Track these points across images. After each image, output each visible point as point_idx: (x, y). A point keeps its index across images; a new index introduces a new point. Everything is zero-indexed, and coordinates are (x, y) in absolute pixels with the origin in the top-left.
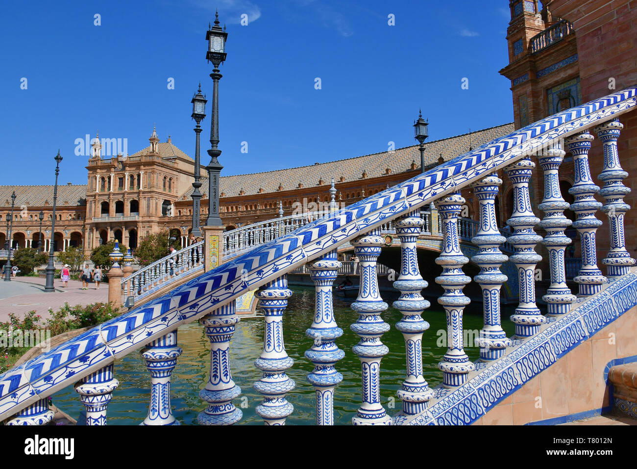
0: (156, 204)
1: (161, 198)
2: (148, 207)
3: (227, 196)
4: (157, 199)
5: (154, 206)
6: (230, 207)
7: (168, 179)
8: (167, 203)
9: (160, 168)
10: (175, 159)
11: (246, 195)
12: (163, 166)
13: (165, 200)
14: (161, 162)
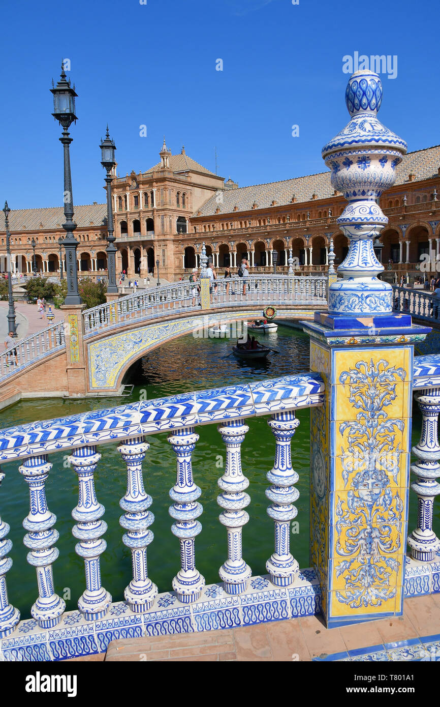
0: (170, 221)
1: (175, 215)
2: (163, 225)
3: (240, 211)
4: (170, 216)
5: (168, 223)
6: (243, 222)
7: (181, 195)
8: (181, 219)
9: (172, 184)
10: (188, 172)
11: (259, 208)
12: (175, 181)
13: (179, 217)
14: (173, 177)
